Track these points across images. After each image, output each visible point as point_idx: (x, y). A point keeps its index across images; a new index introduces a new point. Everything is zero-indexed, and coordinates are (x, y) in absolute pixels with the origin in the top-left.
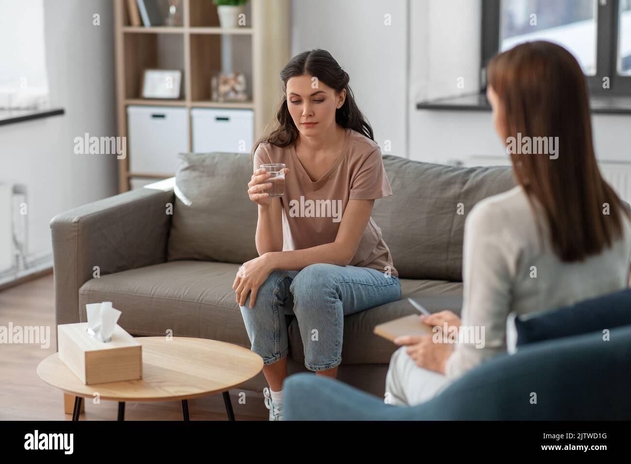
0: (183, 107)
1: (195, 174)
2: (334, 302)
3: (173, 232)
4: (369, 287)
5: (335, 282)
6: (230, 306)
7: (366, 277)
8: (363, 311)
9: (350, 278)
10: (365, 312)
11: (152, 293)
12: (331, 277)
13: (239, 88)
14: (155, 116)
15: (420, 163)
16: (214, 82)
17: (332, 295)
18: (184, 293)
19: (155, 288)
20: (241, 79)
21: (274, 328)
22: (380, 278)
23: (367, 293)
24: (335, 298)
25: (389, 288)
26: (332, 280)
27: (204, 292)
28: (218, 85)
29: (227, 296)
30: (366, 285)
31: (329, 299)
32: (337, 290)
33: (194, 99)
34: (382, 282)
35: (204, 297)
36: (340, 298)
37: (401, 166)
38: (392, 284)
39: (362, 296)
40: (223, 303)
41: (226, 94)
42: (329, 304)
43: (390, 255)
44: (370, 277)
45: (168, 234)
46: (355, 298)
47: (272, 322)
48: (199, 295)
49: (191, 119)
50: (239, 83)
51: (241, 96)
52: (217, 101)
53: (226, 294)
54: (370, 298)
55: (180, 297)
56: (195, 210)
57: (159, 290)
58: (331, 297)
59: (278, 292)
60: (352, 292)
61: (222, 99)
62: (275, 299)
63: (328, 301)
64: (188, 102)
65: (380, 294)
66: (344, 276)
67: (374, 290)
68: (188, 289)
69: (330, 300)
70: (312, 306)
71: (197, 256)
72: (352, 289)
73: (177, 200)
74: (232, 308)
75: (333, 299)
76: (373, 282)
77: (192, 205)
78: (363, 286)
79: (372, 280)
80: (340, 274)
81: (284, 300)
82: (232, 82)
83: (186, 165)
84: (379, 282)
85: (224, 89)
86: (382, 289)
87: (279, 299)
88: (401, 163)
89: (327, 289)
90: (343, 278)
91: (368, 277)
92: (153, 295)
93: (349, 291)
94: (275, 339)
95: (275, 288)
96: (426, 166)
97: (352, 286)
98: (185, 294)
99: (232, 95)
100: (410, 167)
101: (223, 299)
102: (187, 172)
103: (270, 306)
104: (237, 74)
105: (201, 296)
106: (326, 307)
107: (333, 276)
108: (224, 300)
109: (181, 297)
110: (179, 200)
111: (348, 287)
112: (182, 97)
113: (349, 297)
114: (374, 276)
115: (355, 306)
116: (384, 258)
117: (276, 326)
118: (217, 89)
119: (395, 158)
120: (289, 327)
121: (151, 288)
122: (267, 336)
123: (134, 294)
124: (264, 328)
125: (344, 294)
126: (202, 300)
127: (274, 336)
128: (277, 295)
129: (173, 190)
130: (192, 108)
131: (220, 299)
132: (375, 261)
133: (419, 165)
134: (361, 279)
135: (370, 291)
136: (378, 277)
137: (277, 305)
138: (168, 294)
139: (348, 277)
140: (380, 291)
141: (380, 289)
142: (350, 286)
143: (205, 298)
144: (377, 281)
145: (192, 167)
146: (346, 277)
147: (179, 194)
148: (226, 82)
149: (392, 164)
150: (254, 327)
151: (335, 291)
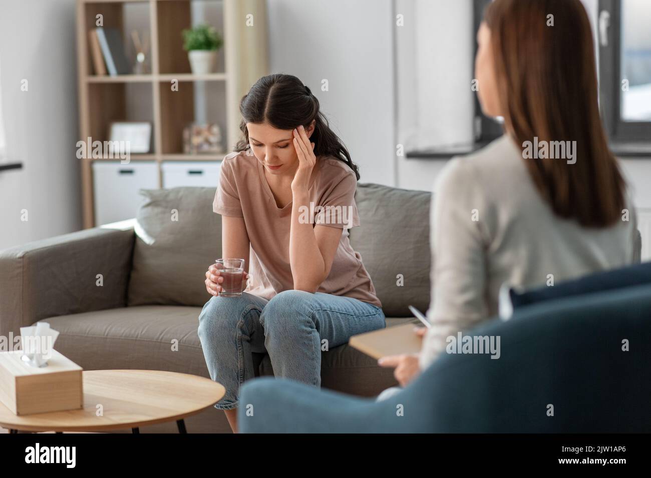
0: (153, 161)
1: (157, 210)
2: (310, 333)
3: (134, 275)
4: (350, 317)
5: (311, 309)
6: (193, 345)
7: (346, 306)
8: (342, 344)
9: (328, 306)
10: (344, 345)
11: (106, 334)
12: (306, 303)
13: (214, 139)
14: (123, 172)
15: (407, 191)
16: (186, 134)
17: (308, 324)
18: (141, 332)
19: (109, 328)
20: (216, 129)
21: (237, 366)
22: (361, 307)
23: (347, 323)
24: (312, 327)
25: (371, 318)
26: (307, 307)
27: (164, 330)
28: (190, 136)
29: (190, 333)
30: (346, 314)
31: (305, 328)
32: (313, 318)
33: (165, 152)
34: (364, 312)
35: (164, 335)
36: (318, 328)
37: (385, 194)
38: (374, 315)
39: (341, 327)
40: (185, 341)
41: (199, 147)
42: (304, 335)
43: (372, 284)
44: (349, 306)
45: (128, 277)
46: (334, 330)
47: (235, 359)
48: (159, 334)
49: (161, 174)
50: (213, 134)
51: (216, 148)
52: (189, 153)
53: (189, 332)
54: (351, 329)
55: (137, 336)
56: (158, 249)
57: (113, 329)
58: (306, 326)
59: (243, 325)
60: (330, 322)
61: (195, 151)
62: (239, 333)
63: (303, 331)
64: (158, 156)
65: (361, 325)
66: (321, 303)
67: (355, 320)
68: (147, 328)
69: (306, 330)
70: (285, 337)
71: (160, 301)
72: (330, 318)
73: (138, 240)
74: (195, 346)
75: (309, 329)
76: (354, 311)
77: (154, 244)
78: (343, 315)
79: (352, 309)
80: (316, 301)
81: (251, 335)
82: (206, 134)
83: (148, 200)
84: (361, 312)
85: (196, 140)
86: (363, 320)
87: (243, 332)
88: (385, 191)
89: (301, 317)
90: (320, 305)
91: (348, 306)
92: (107, 335)
93: (327, 320)
94: (238, 379)
95: (239, 320)
96: (412, 194)
97: (331, 315)
98: (143, 332)
99: (206, 147)
100: (394, 194)
101: (186, 337)
102: (149, 209)
103: (233, 341)
104: (211, 125)
105: (161, 334)
106: (302, 337)
107: (309, 302)
108: (186, 339)
109: (139, 337)
110: (141, 239)
111: (326, 316)
112: (151, 151)
113: (327, 327)
114: (354, 305)
115: (334, 338)
116: (366, 287)
117: (240, 365)
118: (190, 140)
119: (377, 186)
120: (260, 366)
121: (105, 328)
122: (229, 376)
123: (86, 335)
124: (226, 366)
125: (322, 323)
126: (162, 338)
127: (238, 376)
128: (241, 329)
129: (134, 229)
130: (163, 161)
131: (182, 336)
132: (356, 289)
133: (404, 192)
134: (339, 307)
135: (350, 321)
136: (359, 306)
137: (241, 340)
138: (124, 335)
139: (326, 305)
140: (362, 321)
141: (361, 319)
142: (328, 315)
143: (165, 337)
144: (358, 310)
145: (154, 203)
146: (323, 305)
147: (141, 233)
148: (199, 133)
149: (375, 192)
150: (215, 365)
151: (311, 320)
